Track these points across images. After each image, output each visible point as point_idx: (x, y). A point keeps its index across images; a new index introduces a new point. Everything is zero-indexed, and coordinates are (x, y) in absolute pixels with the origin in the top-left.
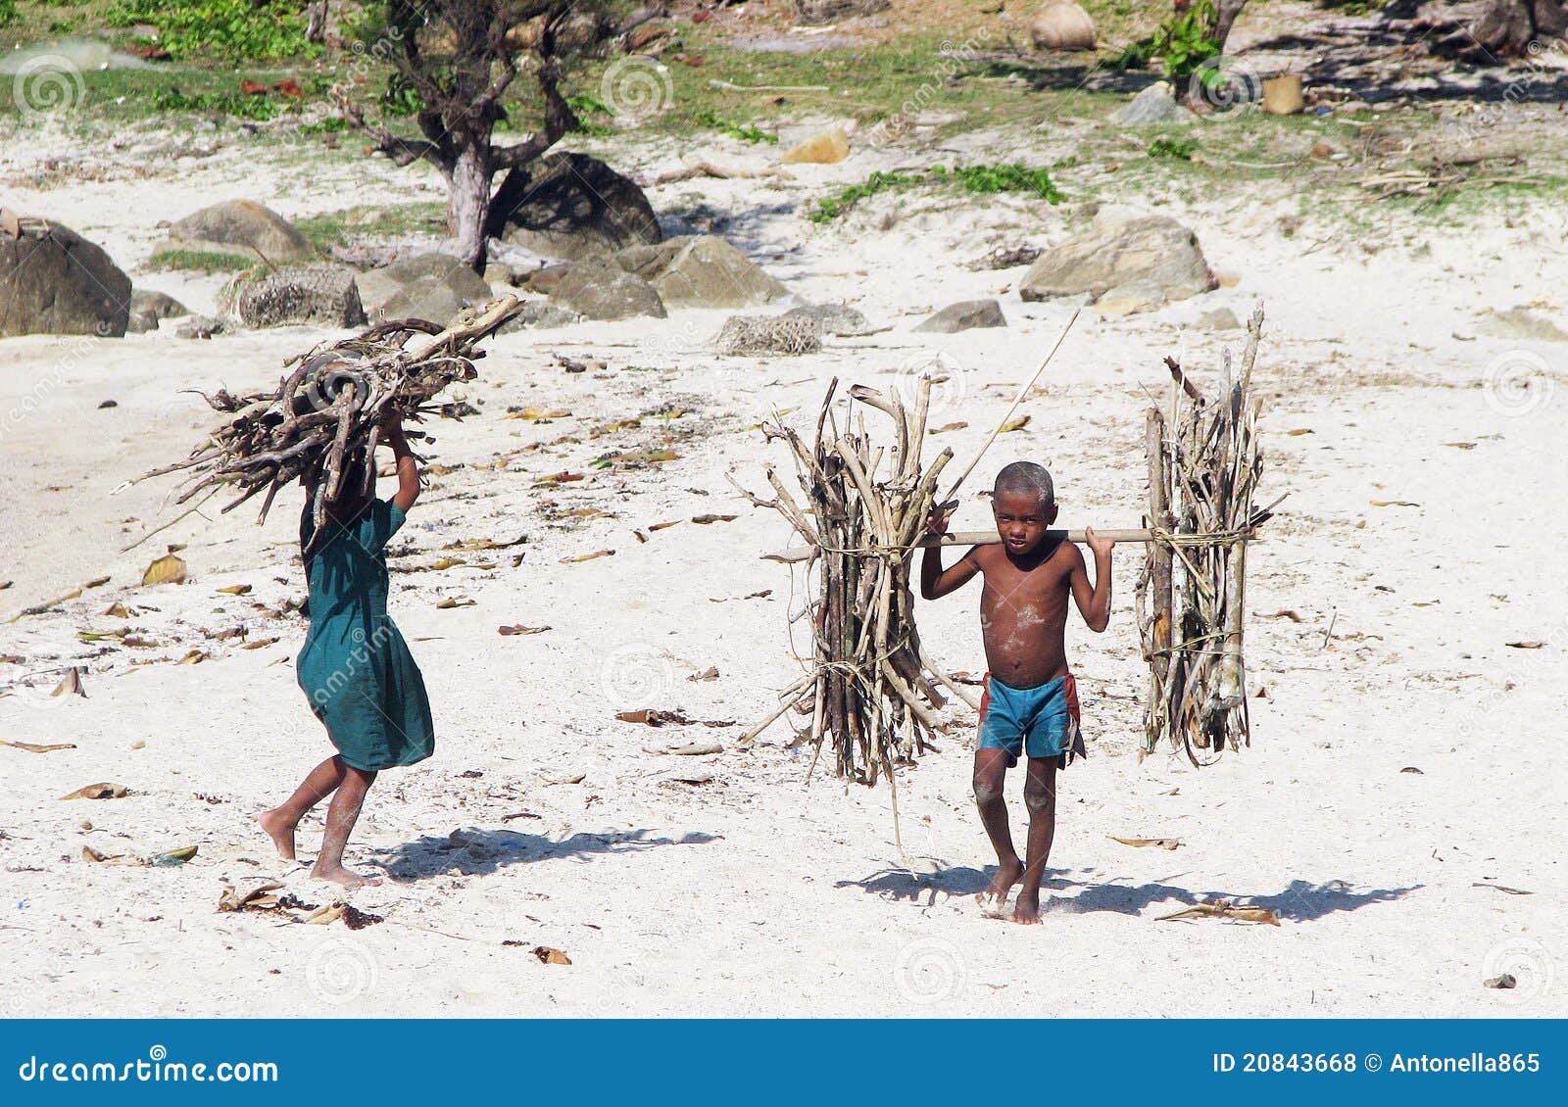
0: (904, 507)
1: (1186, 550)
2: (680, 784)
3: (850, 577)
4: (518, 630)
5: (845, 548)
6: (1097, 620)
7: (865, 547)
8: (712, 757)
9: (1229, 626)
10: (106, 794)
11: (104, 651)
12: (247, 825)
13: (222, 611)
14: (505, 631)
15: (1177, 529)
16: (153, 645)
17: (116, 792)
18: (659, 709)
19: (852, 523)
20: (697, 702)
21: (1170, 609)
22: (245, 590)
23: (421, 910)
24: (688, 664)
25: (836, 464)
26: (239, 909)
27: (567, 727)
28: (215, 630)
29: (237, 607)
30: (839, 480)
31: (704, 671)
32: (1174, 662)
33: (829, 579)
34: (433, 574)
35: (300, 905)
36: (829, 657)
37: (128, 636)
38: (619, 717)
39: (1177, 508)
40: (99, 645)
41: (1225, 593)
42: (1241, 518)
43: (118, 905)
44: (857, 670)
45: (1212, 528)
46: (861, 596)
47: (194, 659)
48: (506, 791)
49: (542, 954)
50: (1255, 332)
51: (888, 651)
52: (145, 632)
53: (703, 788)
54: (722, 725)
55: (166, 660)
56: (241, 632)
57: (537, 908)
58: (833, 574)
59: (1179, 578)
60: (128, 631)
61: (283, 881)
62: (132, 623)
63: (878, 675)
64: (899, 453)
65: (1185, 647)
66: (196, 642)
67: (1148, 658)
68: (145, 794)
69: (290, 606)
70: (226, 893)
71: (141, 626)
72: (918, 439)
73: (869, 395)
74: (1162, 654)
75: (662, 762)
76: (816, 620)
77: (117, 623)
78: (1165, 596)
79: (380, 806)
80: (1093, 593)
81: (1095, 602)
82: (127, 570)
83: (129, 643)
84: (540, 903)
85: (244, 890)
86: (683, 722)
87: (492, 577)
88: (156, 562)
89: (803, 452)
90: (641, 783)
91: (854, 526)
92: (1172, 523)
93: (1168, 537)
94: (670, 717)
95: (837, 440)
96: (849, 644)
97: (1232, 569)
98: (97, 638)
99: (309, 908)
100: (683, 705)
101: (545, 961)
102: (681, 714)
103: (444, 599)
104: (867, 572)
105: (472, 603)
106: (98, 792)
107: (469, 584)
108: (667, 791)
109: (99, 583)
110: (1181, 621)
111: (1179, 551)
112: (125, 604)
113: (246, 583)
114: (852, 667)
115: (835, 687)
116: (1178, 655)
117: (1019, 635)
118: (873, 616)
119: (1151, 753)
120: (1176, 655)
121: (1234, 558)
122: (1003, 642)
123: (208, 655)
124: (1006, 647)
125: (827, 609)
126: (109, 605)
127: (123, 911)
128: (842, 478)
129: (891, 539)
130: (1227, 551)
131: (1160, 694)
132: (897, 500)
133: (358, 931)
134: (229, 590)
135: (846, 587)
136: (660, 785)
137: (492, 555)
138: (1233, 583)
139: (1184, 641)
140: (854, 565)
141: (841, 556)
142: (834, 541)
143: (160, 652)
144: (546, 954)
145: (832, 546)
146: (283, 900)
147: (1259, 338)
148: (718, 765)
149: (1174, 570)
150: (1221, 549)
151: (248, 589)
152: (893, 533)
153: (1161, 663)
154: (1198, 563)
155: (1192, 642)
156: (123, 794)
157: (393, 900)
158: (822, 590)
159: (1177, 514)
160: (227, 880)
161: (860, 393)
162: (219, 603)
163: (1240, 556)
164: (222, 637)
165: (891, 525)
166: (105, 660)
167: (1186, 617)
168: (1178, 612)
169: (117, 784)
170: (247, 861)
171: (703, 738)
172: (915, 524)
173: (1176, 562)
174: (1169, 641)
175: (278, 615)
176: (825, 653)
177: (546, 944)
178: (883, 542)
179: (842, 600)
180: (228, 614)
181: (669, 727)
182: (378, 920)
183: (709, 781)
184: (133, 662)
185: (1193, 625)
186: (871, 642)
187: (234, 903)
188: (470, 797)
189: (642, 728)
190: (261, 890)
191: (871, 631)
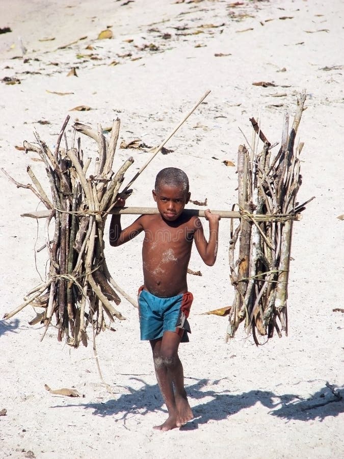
0: (104, 190)
1: (260, 223)
2: (273, 107)
3: (73, 227)
4: (221, 55)
5: (71, 210)
6: (209, 258)
7: (81, 211)
8: (284, 97)
9: (282, 266)
10: (83, 109)
11: (84, 61)
12: (130, 120)
13: (123, 48)
14: (216, 55)
15: (255, 212)
16: (101, 59)
17: (87, 108)
18: (267, 82)
19: (75, 196)
20: (279, 79)
21: (248, 256)
22: (131, 41)
23: (187, 148)
24: (276, 66)
25: (68, 164)
26: (126, 148)
27: (236, 87)
28: (121, 54)
29: (129, 47)
30: (68, 173)
31: (282, 69)
32: (250, 286)
33: (60, 228)
34: (193, 36)
35: (146, 147)
36: (58, 272)
37: (93, 56)
38: (253, 84)
39: (254, 199)
40: (82, 59)
41: (280, 248)
42: (290, 208)
43: (86, 146)
44: (75, 279)
45: (275, 212)
46: (78, 237)
47: (114, 64)
48: (215, 109)
49: (226, 163)
50: (301, 106)
51: (92, 270)
52: (98, 55)
53: (280, 108)
54: (287, 87)
55: (105, 64)
56: (129, 55)
57: (224, 148)
58: (63, 226)
59: (255, 239)
60: (92, 55)
61: (141, 139)
62: (94, 52)
63: (85, 283)
64: (101, 161)
65: (257, 278)
66: (115, 58)
67: (235, 284)
68: (96, 109)
69: (146, 46)
70: (122, 143)
71: (97, 53)
72: (112, 154)
73: (84, 128)
74: (243, 281)
75: (267, 99)
76: (51, 251)
77: (89, 52)
78: (246, 248)
79: (174, 113)
80: (207, 244)
81: (209, 248)
82: (92, 34)
83: (93, 59)
84: (225, 146)
85: (128, 142)
86: (274, 86)
87: (213, 37)
88: (103, 32)
89: (50, 155)
90: (260, 106)
91: (76, 199)
92: (252, 208)
93: (250, 215)
94: (270, 84)
95: (68, 150)
96: (70, 265)
97: (285, 236)
98: (82, 57)
99: (149, 148)
100: (274, 80)
101: (226, 165)
102: (274, 83)
103: (197, 44)
104: (82, 225)
105: (206, 46)
106: (81, 109)
107: (205, 39)
108: (269, 109)
109: (83, 39)
110: (255, 262)
111: (257, 223)
112: (92, 46)
113: (131, 39)
114: (72, 277)
115: (62, 289)
116: (253, 282)
117: (163, 266)
118: (85, 250)
119: (233, 337)
120: (252, 281)
121: (286, 229)
122: (153, 270)
123: (119, 63)
124: (155, 273)
125: (58, 245)
126: (86, 46)
127: (88, 148)
128: (70, 172)
129: (96, 207)
130: (283, 225)
131: (241, 303)
132: (100, 185)
133: (165, 155)
134: (126, 41)
135: (70, 233)
136: (266, 107)
137: (213, 30)
138: (285, 243)
139: (256, 274)
140: (75, 221)
141: (67, 216)
142: (64, 207)
143: (103, 62)
144: (227, 163)
145: (63, 209)
146: (141, 145)
147: (303, 110)
148: (285, 100)
149: (252, 234)
150: (279, 224)
151: (132, 41)
152: (97, 204)
153: (242, 286)
154: (266, 230)
155: (260, 275)
156: (89, 109)
157: (177, 145)
158: (56, 234)
159: (255, 203)
160: (122, 138)
161: (79, 127)
162: (123, 46)
163: (290, 228)
164: (124, 57)
165: (96, 199)
166: (85, 64)
167: (258, 260)
168: (254, 257)
169: (87, 106)
170: (129, 132)
171: (280, 91)
172: (110, 199)
173: (254, 228)
174: (247, 274)
175: (142, 50)
176: (56, 269)
177: (227, 160)
178: (91, 209)
179: (67, 240)
180: (126, 49)
181: (269, 88)
182: (172, 151)
183: (282, 106)
184: (94, 65)
185: (262, 266)
186: (83, 264)
187: (125, 146)
188: (203, 111)
189: (261, 88)
190: (134, 141)
191: (83, 258)
